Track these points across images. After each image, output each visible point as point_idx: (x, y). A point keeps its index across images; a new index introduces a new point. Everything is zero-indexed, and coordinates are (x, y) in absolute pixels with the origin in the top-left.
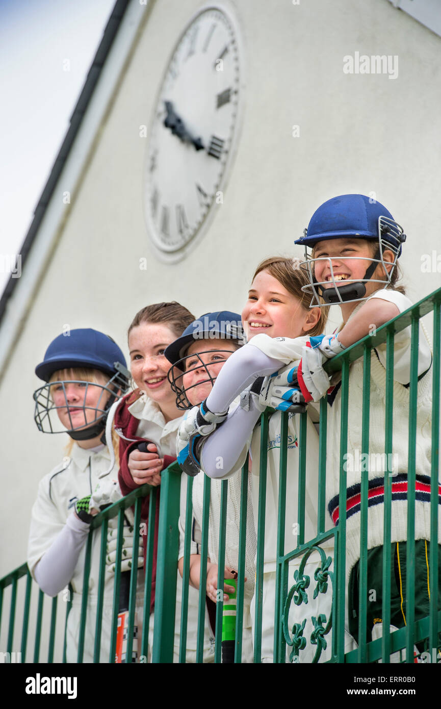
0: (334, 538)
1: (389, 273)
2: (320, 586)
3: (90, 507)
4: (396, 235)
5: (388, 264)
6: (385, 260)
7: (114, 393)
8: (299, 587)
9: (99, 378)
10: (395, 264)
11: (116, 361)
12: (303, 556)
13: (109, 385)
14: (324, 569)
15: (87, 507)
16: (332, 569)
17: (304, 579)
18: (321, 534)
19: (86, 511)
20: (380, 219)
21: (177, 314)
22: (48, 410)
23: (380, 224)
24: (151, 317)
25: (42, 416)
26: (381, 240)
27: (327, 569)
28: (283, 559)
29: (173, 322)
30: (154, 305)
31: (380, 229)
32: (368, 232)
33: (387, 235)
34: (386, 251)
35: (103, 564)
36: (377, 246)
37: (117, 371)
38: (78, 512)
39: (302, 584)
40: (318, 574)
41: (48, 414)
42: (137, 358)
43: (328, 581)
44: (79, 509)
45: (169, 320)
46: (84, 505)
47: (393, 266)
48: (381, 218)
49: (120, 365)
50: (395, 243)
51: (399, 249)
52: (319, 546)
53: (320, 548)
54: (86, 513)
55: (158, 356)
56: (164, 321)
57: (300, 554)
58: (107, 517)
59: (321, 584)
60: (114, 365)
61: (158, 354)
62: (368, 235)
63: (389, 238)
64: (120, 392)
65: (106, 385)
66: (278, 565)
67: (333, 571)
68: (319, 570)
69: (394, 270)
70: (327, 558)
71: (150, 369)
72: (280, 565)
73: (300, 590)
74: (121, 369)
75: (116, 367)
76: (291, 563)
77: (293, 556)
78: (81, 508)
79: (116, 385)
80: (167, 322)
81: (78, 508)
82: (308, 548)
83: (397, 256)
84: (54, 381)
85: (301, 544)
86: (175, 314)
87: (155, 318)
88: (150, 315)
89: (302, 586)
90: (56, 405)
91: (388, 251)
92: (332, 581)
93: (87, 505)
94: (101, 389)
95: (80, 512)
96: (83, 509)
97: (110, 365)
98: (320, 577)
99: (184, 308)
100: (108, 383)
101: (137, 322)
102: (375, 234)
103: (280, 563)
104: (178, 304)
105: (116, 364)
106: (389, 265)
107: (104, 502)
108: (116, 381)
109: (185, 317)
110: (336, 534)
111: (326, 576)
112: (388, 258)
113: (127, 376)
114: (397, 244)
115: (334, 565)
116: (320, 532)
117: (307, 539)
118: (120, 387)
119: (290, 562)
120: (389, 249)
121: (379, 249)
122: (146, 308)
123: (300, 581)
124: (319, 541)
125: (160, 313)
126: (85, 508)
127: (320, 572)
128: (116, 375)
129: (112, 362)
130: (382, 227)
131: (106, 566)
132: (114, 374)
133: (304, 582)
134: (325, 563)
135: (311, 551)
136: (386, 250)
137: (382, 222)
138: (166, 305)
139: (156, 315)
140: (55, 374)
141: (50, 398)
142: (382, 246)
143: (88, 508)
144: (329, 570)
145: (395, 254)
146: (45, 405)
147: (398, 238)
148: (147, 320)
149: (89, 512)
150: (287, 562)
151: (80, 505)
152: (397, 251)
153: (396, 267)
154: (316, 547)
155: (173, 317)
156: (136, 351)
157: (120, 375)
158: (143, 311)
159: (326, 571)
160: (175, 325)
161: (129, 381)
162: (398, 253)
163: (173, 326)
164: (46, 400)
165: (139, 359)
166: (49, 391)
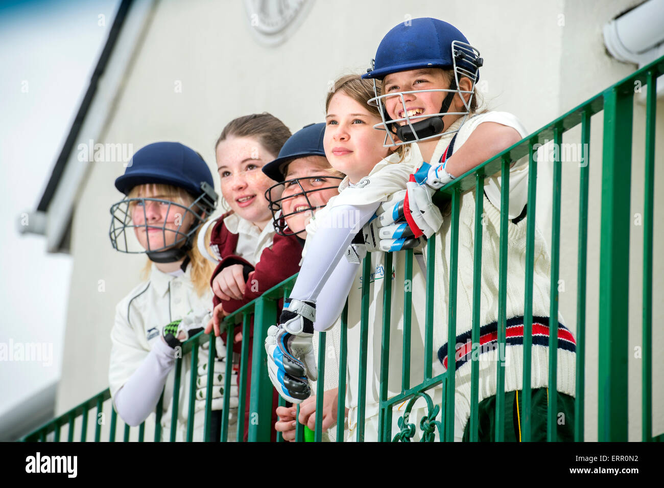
0: (442, 384)
1: (468, 103)
2: (426, 436)
3: (178, 330)
4: (472, 59)
5: (465, 93)
6: (462, 89)
7: (198, 216)
8: (404, 436)
9: (184, 198)
10: (473, 92)
11: (203, 181)
12: (408, 402)
13: (193, 206)
14: (431, 418)
15: (175, 330)
16: (439, 418)
17: (409, 427)
18: (428, 380)
19: (174, 334)
20: (453, 45)
21: (267, 125)
22: (125, 226)
23: (453, 50)
24: (238, 130)
25: (117, 232)
26: (455, 68)
27: (434, 419)
28: (387, 404)
29: (263, 134)
30: (243, 118)
31: (454, 56)
32: (441, 60)
33: (463, 61)
34: (462, 79)
35: (193, 398)
36: (452, 73)
37: (203, 192)
38: (165, 335)
39: (407, 433)
40: (425, 423)
41: (124, 230)
42: (225, 175)
43: (435, 431)
44: (167, 332)
45: (259, 132)
46: (172, 328)
47: (471, 94)
48: (455, 43)
49: (208, 186)
50: (472, 69)
51: (476, 75)
52: (426, 392)
53: (426, 394)
54: (174, 337)
55: (248, 171)
56: (253, 134)
57: (405, 399)
58: (197, 344)
59: (428, 434)
60: (201, 186)
61: (247, 170)
62: (441, 63)
63: (464, 64)
64: (203, 215)
65: (190, 206)
66: (381, 411)
67: (441, 421)
68: (425, 418)
69: (473, 98)
70: (434, 407)
71: (239, 186)
72: (383, 410)
73: (405, 439)
74: (207, 190)
75: (202, 187)
76: (395, 408)
77: (397, 400)
78: (169, 331)
79: (200, 206)
80: (256, 134)
81: (166, 330)
82: (414, 394)
83: (475, 82)
84: (134, 196)
85: (406, 389)
86: (265, 125)
87: (243, 131)
88: (238, 128)
89: (407, 435)
90: (134, 223)
91: (465, 78)
92: (440, 432)
93: (175, 329)
94: (184, 210)
95: (167, 335)
96: (171, 332)
97: (196, 185)
98: (426, 426)
99: (277, 120)
100: (193, 204)
101: (224, 137)
102: (449, 61)
103: (383, 408)
104: (270, 115)
105: (203, 184)
106: (467, 94)
107: (194, 326)
108: (201, 202)
109: (276, 129)
110: (444, 381)
111: (432, 426)
112: (466, 87)
113: (214, 198)
114: (474, 70)
115: (442, 414)
116: (427, 378)
117: (413, 384)
118: (205, 210)
119: (393, 408)
120: (466, 76)
121: (454, 77)
122: (233, 121)
123: (404, 429)
124: (425, 387)
125: (248, 125)
126: (173, 331)
127: (427, 422)
128: (202, 196)
129: (199, 182)
130: (456, 53)
131: (196, 402)
132: (200, 194)
133: (409, 430)
134: (433, 411)
135: (417, 397)
136: (463, 77)
137: (455, 48)
138: (255, 117)
139: (244, 128)
140: (136, 189)
141: (128, 213)
142: (458, 73)
143: (176, 332)
144: (436, 420)
145: (473, 81)
146: (123, 220)
147: (475, 62)
148: (235, 132)
149: (176, 336)
150: (390, 408)
151: (168, 328)
152: (474, 77)
153: (474, 95)
154: (422, 394)
155: (263, 129)
156: (224, 167)
157: (207, 196)
158: (231, 124)
159: (433, 421)
160: (265, 137)
161: (215, 203)
162: (475, 79)
163: (262, 139)
164: (124, 216)
165: (227, 175)
166: (128, 206)
